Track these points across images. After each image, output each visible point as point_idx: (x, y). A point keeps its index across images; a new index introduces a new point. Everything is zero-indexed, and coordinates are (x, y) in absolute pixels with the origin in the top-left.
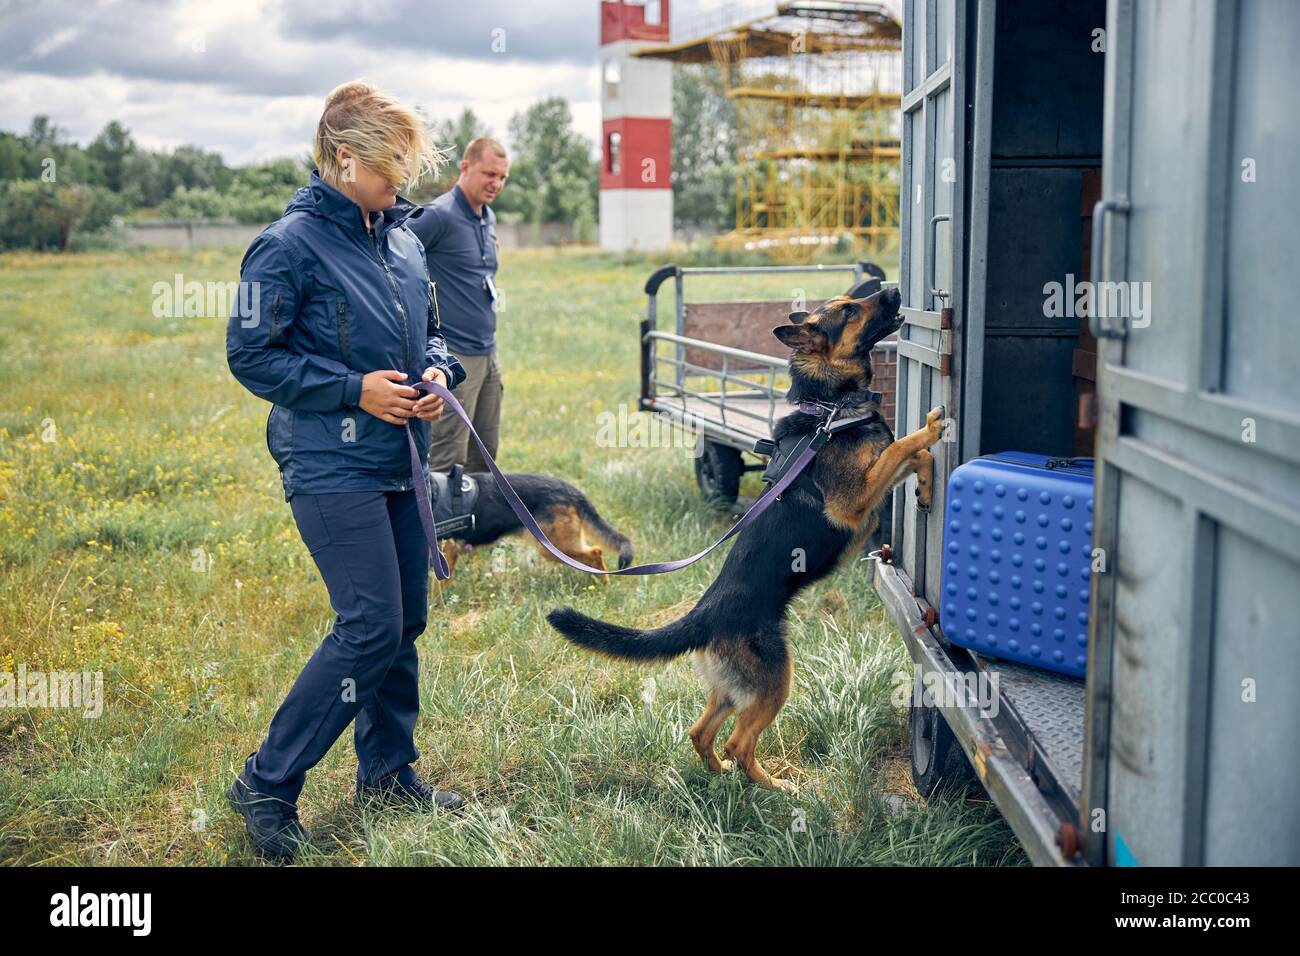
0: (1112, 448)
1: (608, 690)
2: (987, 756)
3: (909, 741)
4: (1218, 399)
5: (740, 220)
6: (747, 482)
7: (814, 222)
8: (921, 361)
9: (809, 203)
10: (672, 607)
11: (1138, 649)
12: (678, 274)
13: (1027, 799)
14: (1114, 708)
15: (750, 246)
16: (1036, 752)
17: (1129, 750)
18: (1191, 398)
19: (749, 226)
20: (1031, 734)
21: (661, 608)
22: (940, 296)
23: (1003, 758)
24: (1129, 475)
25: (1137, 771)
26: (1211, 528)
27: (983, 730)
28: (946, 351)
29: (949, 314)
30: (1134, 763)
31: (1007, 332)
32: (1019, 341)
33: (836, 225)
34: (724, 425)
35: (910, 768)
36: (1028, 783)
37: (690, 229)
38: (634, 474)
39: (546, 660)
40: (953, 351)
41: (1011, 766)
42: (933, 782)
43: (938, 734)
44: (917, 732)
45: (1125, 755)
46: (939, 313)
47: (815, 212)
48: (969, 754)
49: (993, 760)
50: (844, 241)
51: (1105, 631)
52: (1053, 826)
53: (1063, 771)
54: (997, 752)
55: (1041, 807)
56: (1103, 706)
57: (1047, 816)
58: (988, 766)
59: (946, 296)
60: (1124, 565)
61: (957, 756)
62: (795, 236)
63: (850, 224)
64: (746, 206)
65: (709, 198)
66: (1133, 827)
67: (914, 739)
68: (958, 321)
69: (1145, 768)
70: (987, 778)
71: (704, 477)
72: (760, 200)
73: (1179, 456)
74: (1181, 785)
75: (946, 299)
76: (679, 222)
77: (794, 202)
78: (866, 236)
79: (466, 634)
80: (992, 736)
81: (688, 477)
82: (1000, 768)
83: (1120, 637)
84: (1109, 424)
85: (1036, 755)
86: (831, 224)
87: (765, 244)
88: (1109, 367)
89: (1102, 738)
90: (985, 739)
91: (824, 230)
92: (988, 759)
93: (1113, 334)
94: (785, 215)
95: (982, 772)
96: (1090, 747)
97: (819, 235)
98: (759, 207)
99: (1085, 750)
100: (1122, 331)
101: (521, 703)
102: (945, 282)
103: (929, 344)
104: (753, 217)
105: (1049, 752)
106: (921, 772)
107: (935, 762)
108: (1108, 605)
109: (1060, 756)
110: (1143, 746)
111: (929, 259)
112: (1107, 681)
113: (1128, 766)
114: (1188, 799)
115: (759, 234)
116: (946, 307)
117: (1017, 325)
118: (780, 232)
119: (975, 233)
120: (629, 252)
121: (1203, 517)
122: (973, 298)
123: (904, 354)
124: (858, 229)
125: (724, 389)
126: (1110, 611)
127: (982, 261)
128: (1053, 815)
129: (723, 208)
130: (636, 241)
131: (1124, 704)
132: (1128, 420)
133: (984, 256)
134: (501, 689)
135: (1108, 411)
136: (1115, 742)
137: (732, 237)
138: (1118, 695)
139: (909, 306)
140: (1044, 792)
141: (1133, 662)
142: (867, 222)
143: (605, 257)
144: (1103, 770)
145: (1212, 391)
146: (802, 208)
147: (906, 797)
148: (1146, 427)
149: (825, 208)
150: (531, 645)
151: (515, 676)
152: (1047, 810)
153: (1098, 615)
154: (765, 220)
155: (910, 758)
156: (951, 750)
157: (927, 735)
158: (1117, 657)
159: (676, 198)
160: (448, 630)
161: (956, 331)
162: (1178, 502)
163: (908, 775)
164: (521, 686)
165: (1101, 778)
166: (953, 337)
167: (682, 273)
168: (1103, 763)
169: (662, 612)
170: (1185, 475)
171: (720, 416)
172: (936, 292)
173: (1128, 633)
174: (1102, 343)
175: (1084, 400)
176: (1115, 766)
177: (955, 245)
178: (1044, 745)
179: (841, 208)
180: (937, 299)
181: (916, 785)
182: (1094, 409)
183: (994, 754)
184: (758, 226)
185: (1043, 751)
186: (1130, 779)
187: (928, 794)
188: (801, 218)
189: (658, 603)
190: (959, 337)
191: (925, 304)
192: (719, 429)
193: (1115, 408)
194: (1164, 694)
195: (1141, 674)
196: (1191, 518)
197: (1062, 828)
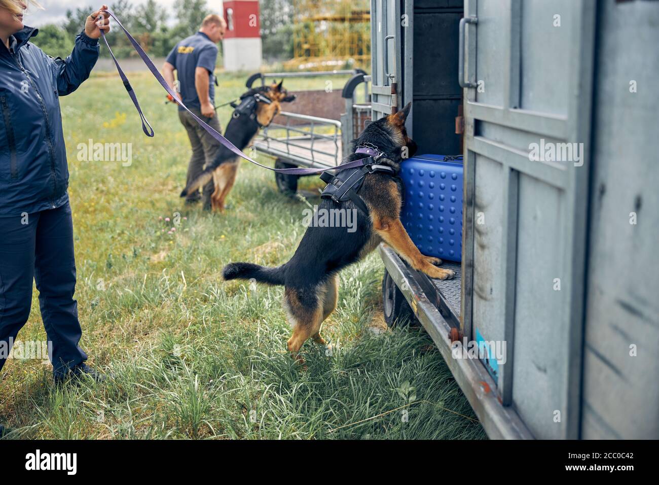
0: (471, 143)
1: (233, 286)
2: (417, 302)
3: (383, 302)
4: (518, 111)
5: (296, 53)
6: (301, 183)
7: (334, 53)
8: (383, 112)
9: (331, 44)
10: (264, 245)
11: (485, 240)
12: (262, 77)
13: (436, 319)
14: (475, 271)
15: (302, 67)
16: (440, 297)
17: (482, 289)
18: (506, 112)
19: (300, 56)
20: (439, 290)
21: (259, 245)
22: (390, 77)
23: (425, 302)
24: (479, 155)
25: (485, 299)
26: (516, 174)
27: (416, 290)
28: (395, 105)
29: (395, 86)
30: (484, 295)
31: (426, 97)
32: (432, 102)
33: (345, 55)
34: (288, 153)
35: (383, 315)
36: (437, 312)
37: (271, 59)
38: (244, 181)
39: (201, 272)
40: (398, 105)
41: (429, 305)
42: (394, 320)
43: (396, 296)
44: (386, 297)
45: (480, 293)
46: (390, 87)
47: (334, 48)
48: (409, 302)
49: (420, 303)
50: (349, 63)
51: (470, 233)
52: (447, 330)
53: (453, 305)
54: (422, 299)
55: (443, 322)
56: (470, 270)
57: (445, 326)
58: (418, 306)
59: (393, 77)
60: (478, 201)
61: (405, 306)
62: (324, 61)
63: (352, 54)
64: (299, 46)
65: (280, 43)
66: (484, 326)
67: (385, 299)
68: (400, 89)
69: (489, 297)
70: (417, 312)
71: (280, 181)
72: (306, 43)
73: (501, 142)
74: (504, 301)
75: (393, 79)
76: (265, 55)
77: (323, 44)
78: (361, 60)
79: (159, 263)
80: (420, 292)
81: (271, 181)
82: (423, 306)
83: (477, 235)
84: (470, 130)
85: (441, 299)
86: (342, 54)
87: (309, 65)
88: (469, 102)
89: (469, 286)
90: (416, 294)
91: (339, 57)
92: (418, 304)
93: (471, 86)
94: (319, 50)
95: (415, 309)
96: (464, 290)
97: (337, 60)
98: (306, 46)
99: (462, 292)
100: (475, 84)
101: (188, 294)
102: (393, 70)
103: (387, 103)
104: (302, 52)
105: (446, 297)
106: (388, 316)
107: (395, 310)
108: (471, 220)
109: (452, 299)
110: (488, 287)
111: (385, 59)
112: (472, 258)
113: (481, 297)
114: (507, 307)
115: (306, 60)
116: (394, 82)
117: (430, 94)
118: (317, 59)
119: (407, 45)
120: (240, 71)
121: (512, 170)
122: (407, 78)
123: (376, 110)
124: (357, 57)
125: (288, 135)
126: (472, 224)
127: (411, 58)
128: (448, 326)
129: (287, 47)
130: (243, 65)
131: (479, 268)
132: (479, 128)
133: (411, 56)
134: (178, 288)
135: (469, 125)
136: (475, 287)
137: (293, 62)
138: (476, 264)
139: (377, 85)
140: (444, 317)
141: (483, 247)
142: (360, 53)
143: (227, 74)
144: (470, 301)
145: (515, 108)
146: (328, 46)
147: (381, 328)
148: (487, 130)
149: (340, 45)
150: (192, 266)
151: (185, 281)
152: (445, 323)
153: (466, 226)
154: (309, 53)
155: (383, 310)
156: (402, 304)
157: (391, 297)
158: (476, 245)
159: (263, 43)
160: (149, 261)
161: (399, 95)
162: (501, 164)
163: (382, 318)
164: (188, 286)
165: (470, 304)
166: (397, 98)
167: (265, 77)
168: (470, 298)
169: (260, 247)
170: (504, 150)
171: (286, 148)
172: (388, 75)
173: (480, 233)
174: (466, 90)
175: (458, 120)
176: (475, 298)
177: (397, 52)
178: (444, 294)
179: (348, 46)
180: (389, 78)
181: (386, 322)
182: (463, 124)
183: (420, 300)
184: (306, 56)
185: (444, 297)
186: (483, 302)
187: (392, 326)
188: (328, 51)
189: (257, 243)
190: (400, 98)
191: (384, 83)
192: (286, 155)
193: (472, 122)
194: (497, 260)
195: (486, 252)
196: (506, 171)
197: (451, 330)
